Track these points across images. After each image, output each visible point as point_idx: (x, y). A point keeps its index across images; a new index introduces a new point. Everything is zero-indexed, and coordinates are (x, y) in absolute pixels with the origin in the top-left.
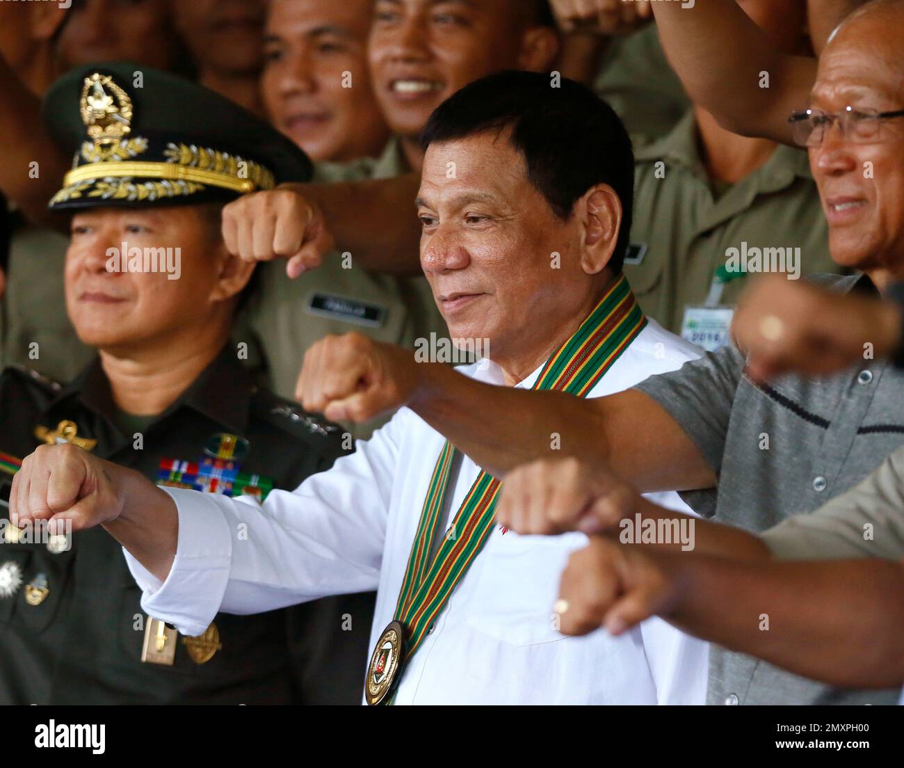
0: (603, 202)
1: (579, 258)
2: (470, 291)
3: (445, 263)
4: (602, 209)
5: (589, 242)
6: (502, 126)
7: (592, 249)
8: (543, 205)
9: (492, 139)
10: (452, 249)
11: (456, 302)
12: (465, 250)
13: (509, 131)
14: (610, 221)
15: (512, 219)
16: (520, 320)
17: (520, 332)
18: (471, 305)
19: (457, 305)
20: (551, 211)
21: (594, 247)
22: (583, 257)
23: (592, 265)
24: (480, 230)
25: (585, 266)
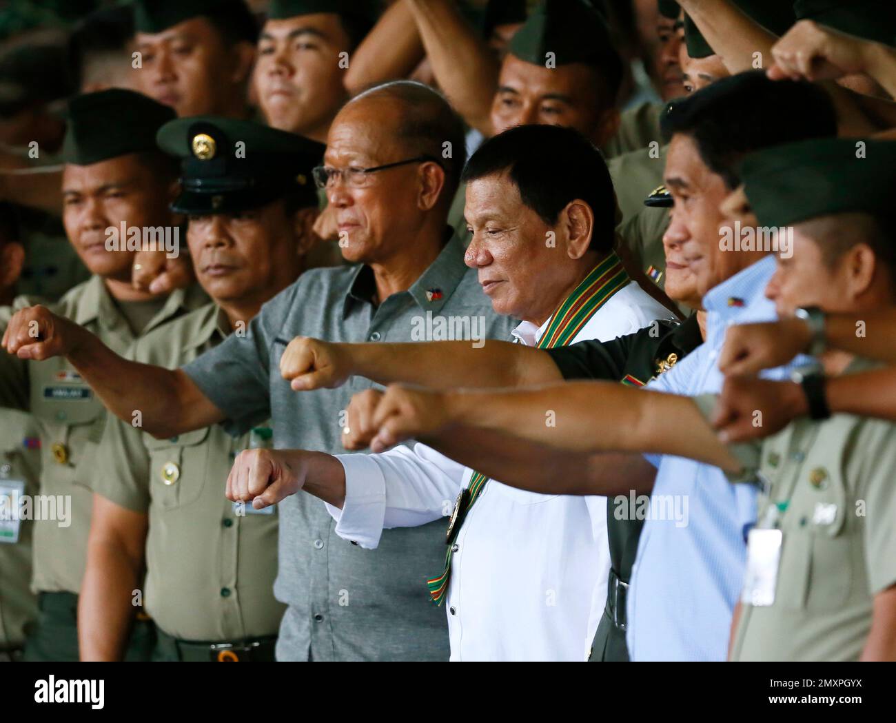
0: (580, 211)
1: (566, 250)
2: (494, 279)
3: (476, 261)
4: (579, 215)
5: (572, 238)
6: (503, 168)
7: (574, 242)
8: (535, 218)
9: (497, 177)
10: (481, 251)
11: (488, 286)
12: (489, 253)
13: (508, 170)
14: (585, 224)
15: (514, 230)
16: (530, 296)
17: (533, 302)
18: (497, 288)
19: (488, 288)
20: (541, 221)
21: (577, 240)
22: (569, 249)
23: (575, 253)
24: (495, 239)
25: (570, 255)
